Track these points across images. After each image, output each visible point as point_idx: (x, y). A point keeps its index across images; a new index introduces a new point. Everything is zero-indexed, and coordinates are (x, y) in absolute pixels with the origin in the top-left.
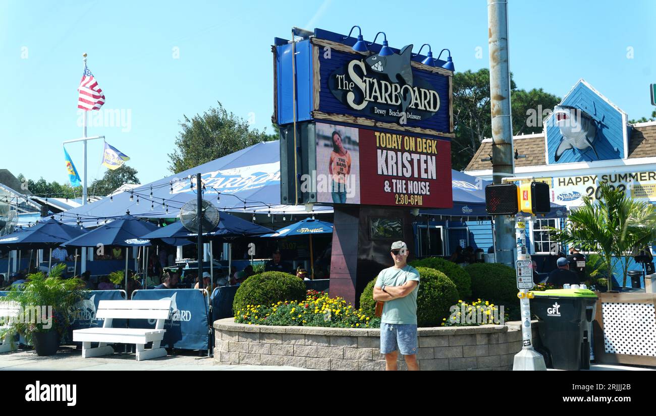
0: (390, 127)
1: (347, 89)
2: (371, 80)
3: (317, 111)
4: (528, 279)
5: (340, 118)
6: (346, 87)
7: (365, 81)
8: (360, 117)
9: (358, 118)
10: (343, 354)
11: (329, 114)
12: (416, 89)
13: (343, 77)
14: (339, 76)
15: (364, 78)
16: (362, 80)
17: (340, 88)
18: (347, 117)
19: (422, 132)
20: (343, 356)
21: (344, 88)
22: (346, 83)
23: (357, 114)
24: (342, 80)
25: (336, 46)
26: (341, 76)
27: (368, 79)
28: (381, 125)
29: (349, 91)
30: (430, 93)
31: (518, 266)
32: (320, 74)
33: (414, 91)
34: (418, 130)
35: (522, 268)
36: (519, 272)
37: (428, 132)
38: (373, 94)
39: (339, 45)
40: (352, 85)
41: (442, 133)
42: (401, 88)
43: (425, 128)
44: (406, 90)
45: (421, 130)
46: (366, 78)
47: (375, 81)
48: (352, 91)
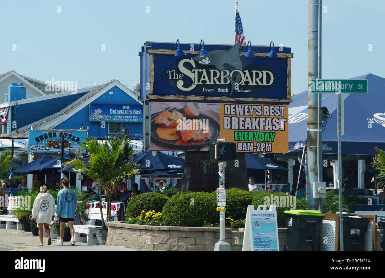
0: (220, 99)
1: (177, 78)
2: (200, 70)
3: (152, 94)
4: (223, 200)
5: (172, 97)
6: (176, 77)
7: (194, 72)
8: (190, 95)
9: (188, 96)
10: (137, 239)
11: (162, 95)
12: (247, 71)
13: (173, 72)
14: (170, 71)
15: (193, 70)
16: (192, 71)
17: (170, 78)
18: (177, 96)
19: (254, 101)
20: (137, 241)
21: (174, 78)
22: (176, 75)
23: (186, 94)
24: (172, 74)
25: (169, 52)
26: (172, 71)
27: (196, 71)
28: (210, 99)
29: (179, 79)
30: (262, 73)
31: (218, 192)
32: (154, 71)
33: (245, 74)
34: (250, 99)
35: (220, 193)
36: (218, 195)
37: (261, 100)
38: (202, 79)
39: (172, 51)
40: (182, 75)
41: (277, 100)
42: (230, 73)
43: (258, 97)
44: (236, 74)
45: (253, 99)
46: (195, 70)
47: (204, 70)
48: (181, 80)
